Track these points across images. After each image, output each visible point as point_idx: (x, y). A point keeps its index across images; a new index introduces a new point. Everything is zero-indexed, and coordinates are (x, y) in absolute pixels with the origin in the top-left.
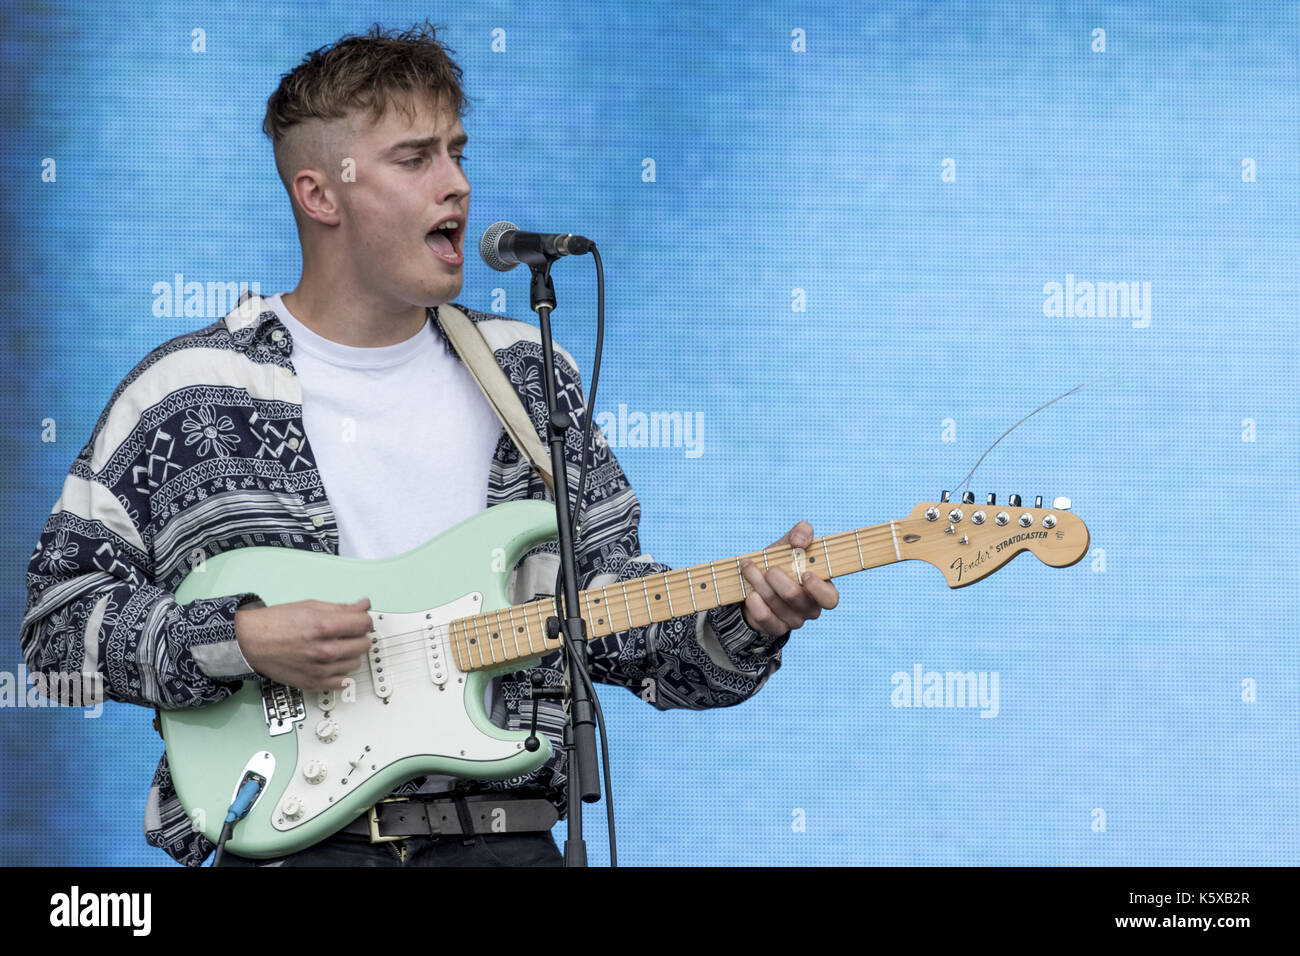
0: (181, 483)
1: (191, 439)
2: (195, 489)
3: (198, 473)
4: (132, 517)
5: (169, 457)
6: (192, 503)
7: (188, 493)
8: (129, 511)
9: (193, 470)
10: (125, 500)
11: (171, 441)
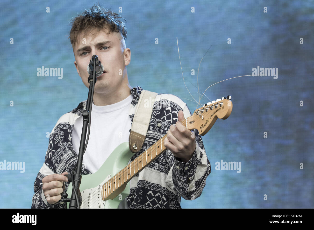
0: (56, 156)
1: (56, 142)
2: (59, 156)
3: (60, 152)
4: (51, 169)
5: (52, 148)
6: (60, 161)
7: (58, 158)
8: (49, 168)
9: (58, 151)
10: (48, 164)
11: (52, 143)
